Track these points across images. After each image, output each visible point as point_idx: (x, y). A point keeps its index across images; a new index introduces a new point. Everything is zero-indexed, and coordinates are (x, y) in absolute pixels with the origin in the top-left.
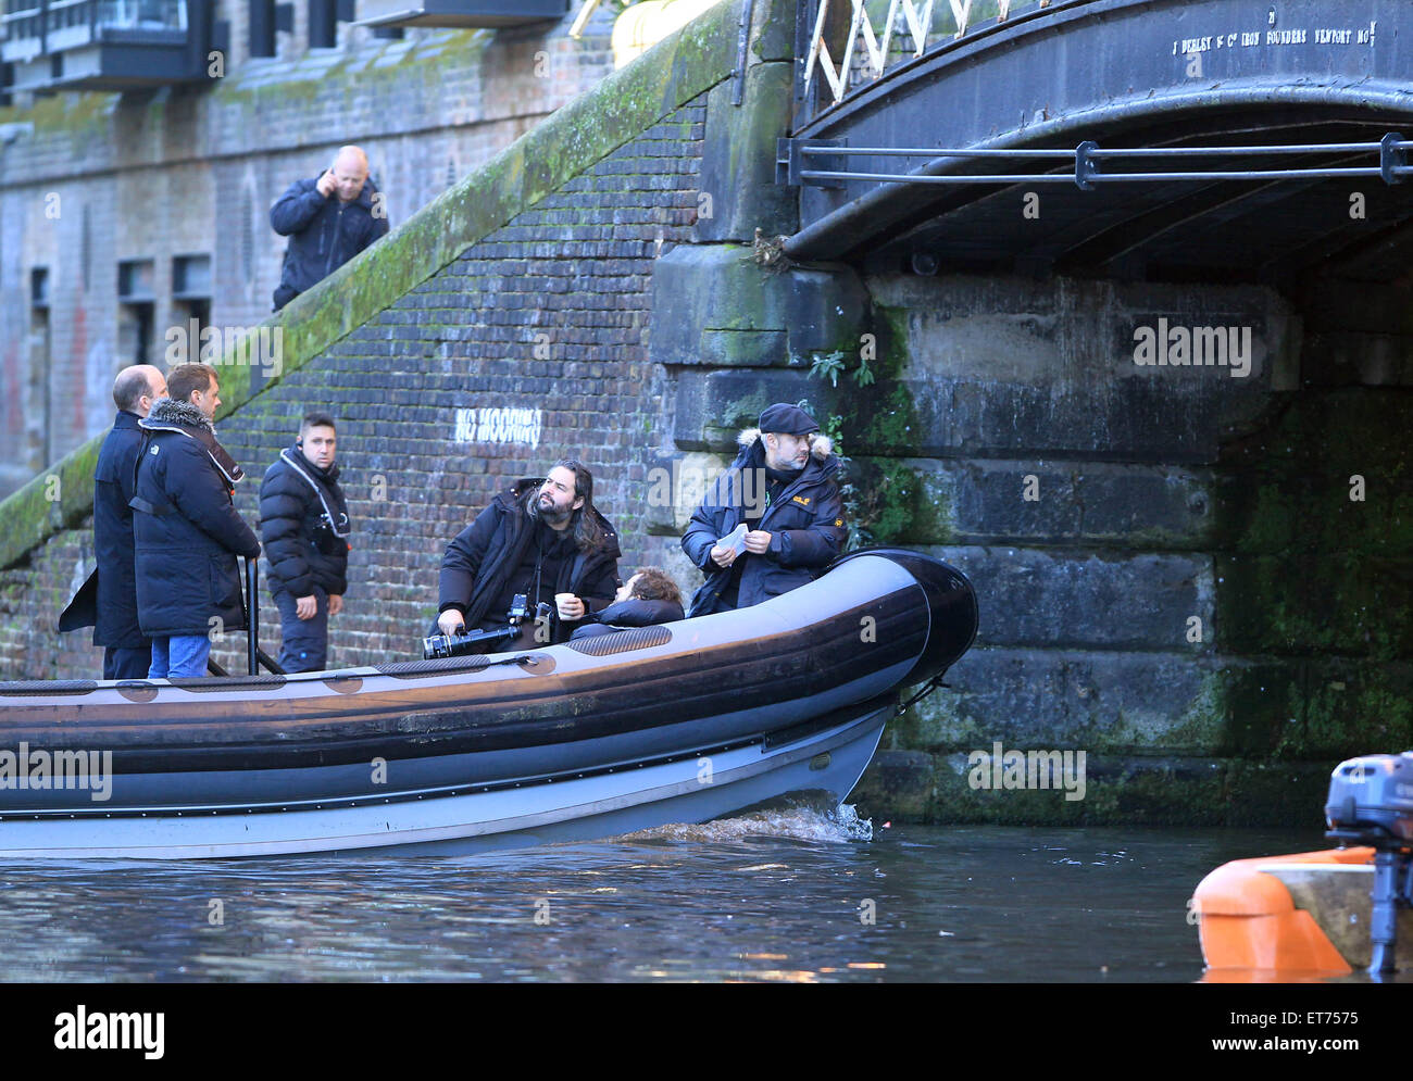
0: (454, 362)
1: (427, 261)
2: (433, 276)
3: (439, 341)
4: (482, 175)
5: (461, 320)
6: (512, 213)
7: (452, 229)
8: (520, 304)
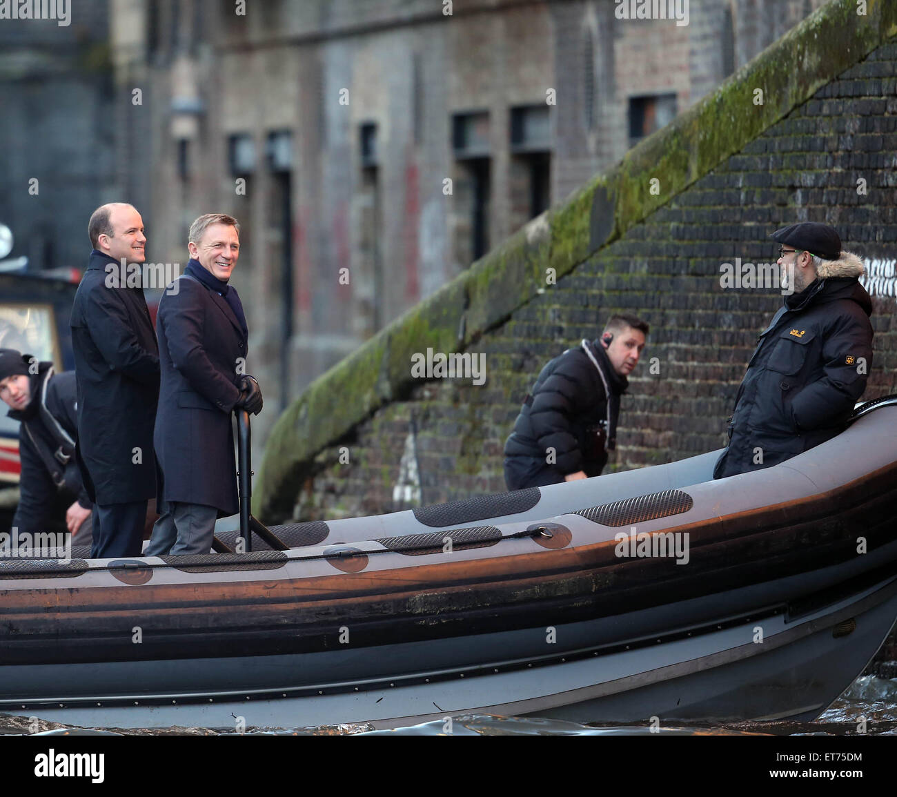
0: (810, 210)
1: (778, 101)
2: (786, 117)
3: (793, 188)
4: (837, 6)
5: (817, 164)
6: (870, 46)
7: (806, 65)
8: (880, 145)
